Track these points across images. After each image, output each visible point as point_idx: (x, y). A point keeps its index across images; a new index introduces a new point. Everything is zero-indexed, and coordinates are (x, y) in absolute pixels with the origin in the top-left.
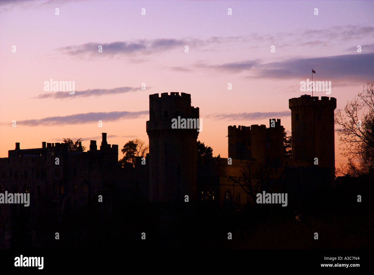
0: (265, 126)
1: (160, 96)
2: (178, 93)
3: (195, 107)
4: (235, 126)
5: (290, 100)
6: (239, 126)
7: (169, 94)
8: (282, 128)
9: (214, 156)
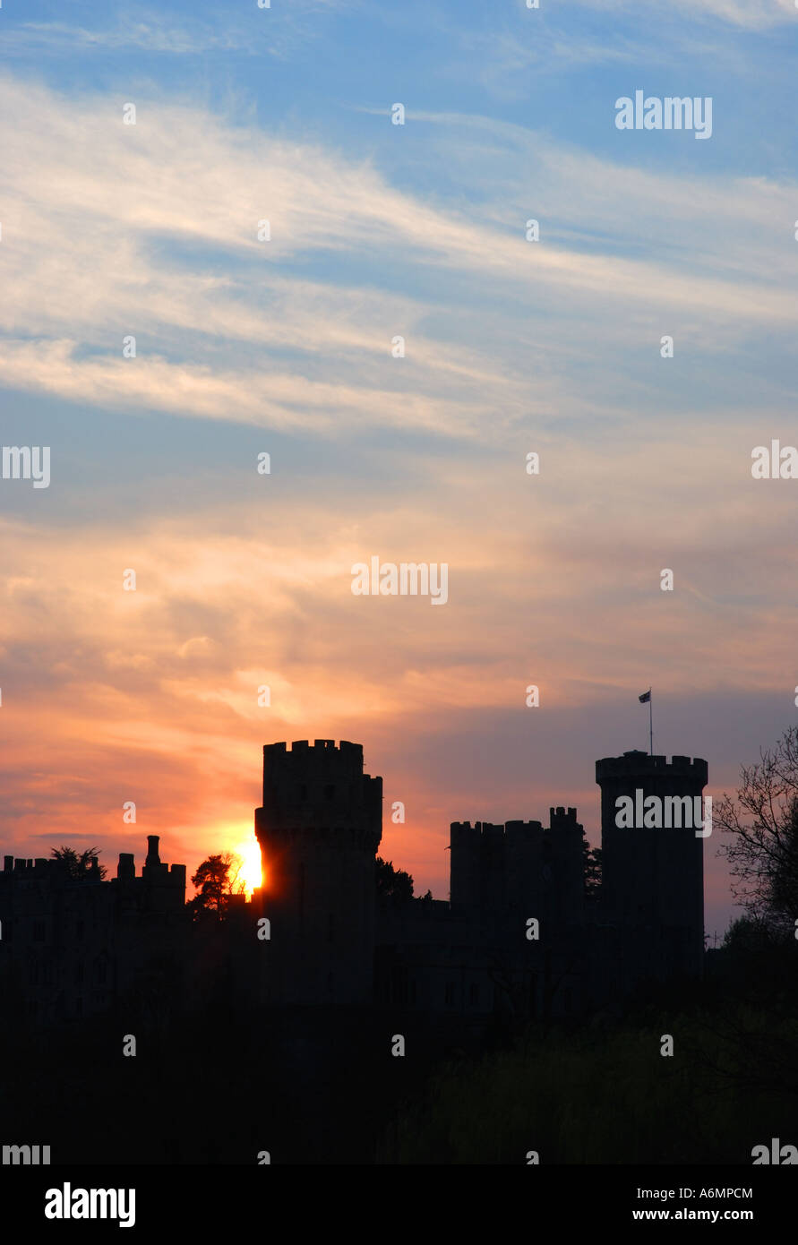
0: (540, 823)
1: (289, 748)
2: (333, 742)
3: (373, 777)
4: (467, 824)
5: (598, 763)
6: (478, 824)
7: (312, 744)
8: (580, 830)
9: (416, 895)
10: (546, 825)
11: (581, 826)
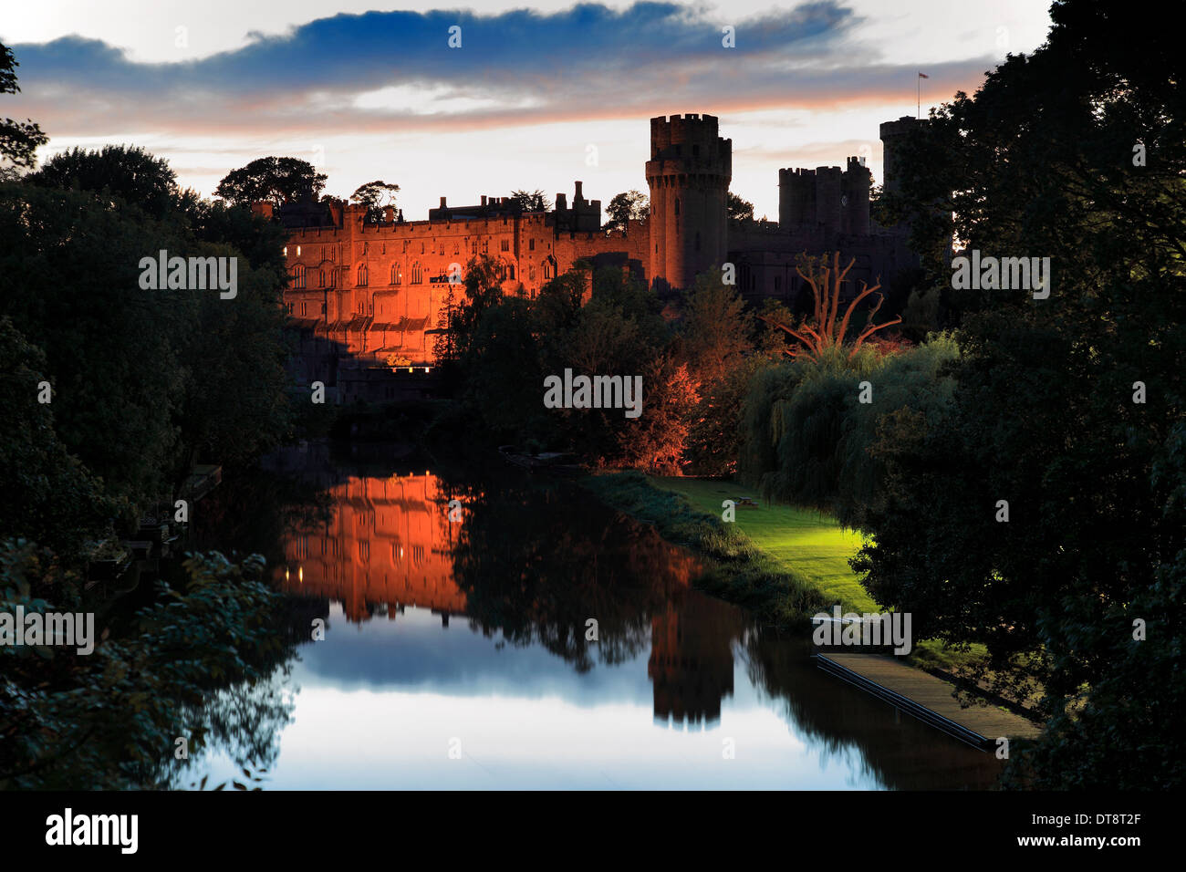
0: (839, 168)
1: (668, 120)
2: (697, 115)
3: (725, 139)
4: (790, 169)
5: (881, 125)
6: (798, 169)
7: (683, 117)
8: (867, 172)
9: (755, 218)
10: (844, 169)
11: (868, 169)
